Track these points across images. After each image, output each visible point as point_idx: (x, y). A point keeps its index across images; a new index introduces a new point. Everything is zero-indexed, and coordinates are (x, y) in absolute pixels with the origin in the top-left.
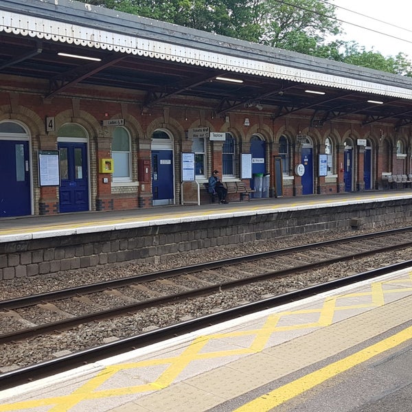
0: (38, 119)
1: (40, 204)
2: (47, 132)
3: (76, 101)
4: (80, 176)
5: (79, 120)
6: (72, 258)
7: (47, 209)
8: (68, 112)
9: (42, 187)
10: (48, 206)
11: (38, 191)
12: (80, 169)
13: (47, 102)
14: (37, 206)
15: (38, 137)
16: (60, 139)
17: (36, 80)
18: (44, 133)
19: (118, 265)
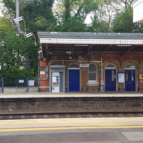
0: (118, 63)
1: (118, 88)
2: (121, 67)
3: (131, 57)
4: (133, 80)
5: (132, 63)
6: (113, 103)
7: (120, 90)
8: (128, 60)
9: (119, 83)
10: (121, 89)
11: (118, 84)
12: (133, 78)
13: (121, 58)
14: (118, 89)
15: (118, 68)
16: (125, 69)
17: (117, 52)
18: (120, 67)
19: (129, 108)
